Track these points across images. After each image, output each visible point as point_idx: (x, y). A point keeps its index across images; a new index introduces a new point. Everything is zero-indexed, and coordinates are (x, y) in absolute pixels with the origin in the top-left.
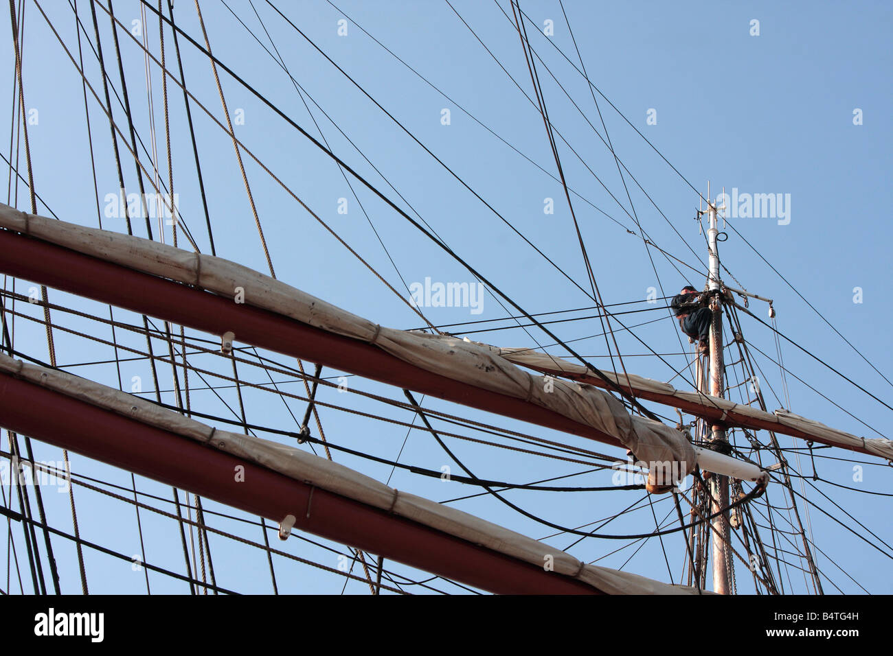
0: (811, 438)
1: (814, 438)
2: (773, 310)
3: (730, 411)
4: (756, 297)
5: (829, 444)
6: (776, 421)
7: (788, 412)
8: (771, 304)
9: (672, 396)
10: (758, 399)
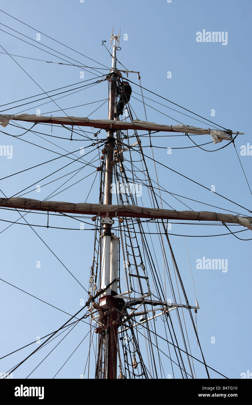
0: (150, 129)
1: (152, 129)
2: (139, 76)
3: (113, 125)
4: (132, 72)
5: (158, 131)
6: (133, 125)
7: (139, 120)
8: (139, 74)
9: (88, 123)
10: (130, 116)
